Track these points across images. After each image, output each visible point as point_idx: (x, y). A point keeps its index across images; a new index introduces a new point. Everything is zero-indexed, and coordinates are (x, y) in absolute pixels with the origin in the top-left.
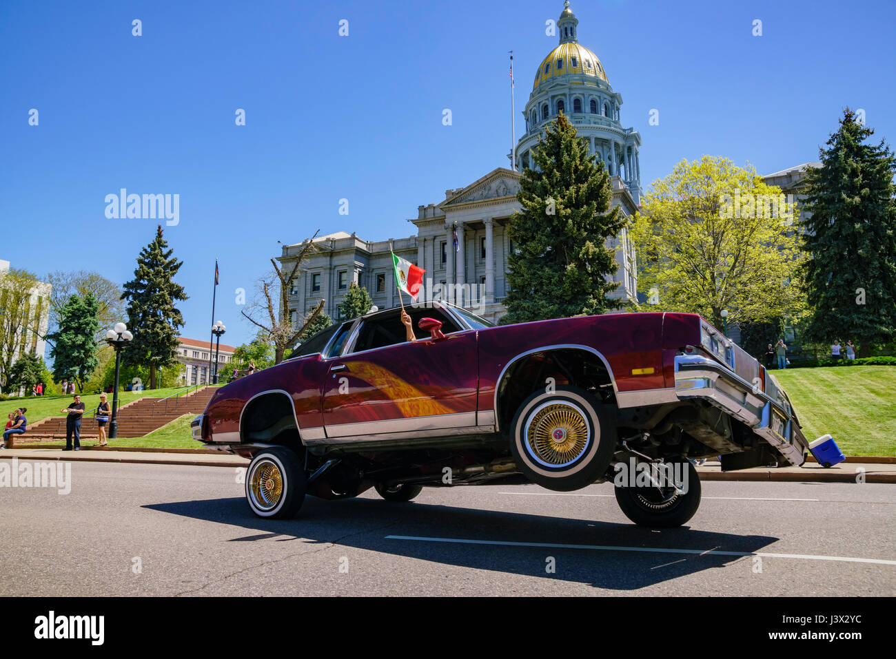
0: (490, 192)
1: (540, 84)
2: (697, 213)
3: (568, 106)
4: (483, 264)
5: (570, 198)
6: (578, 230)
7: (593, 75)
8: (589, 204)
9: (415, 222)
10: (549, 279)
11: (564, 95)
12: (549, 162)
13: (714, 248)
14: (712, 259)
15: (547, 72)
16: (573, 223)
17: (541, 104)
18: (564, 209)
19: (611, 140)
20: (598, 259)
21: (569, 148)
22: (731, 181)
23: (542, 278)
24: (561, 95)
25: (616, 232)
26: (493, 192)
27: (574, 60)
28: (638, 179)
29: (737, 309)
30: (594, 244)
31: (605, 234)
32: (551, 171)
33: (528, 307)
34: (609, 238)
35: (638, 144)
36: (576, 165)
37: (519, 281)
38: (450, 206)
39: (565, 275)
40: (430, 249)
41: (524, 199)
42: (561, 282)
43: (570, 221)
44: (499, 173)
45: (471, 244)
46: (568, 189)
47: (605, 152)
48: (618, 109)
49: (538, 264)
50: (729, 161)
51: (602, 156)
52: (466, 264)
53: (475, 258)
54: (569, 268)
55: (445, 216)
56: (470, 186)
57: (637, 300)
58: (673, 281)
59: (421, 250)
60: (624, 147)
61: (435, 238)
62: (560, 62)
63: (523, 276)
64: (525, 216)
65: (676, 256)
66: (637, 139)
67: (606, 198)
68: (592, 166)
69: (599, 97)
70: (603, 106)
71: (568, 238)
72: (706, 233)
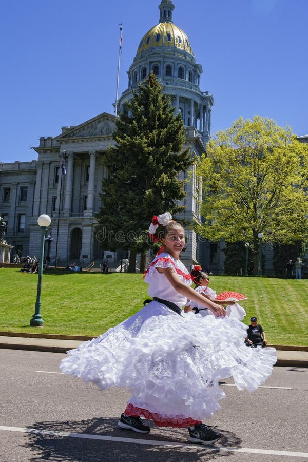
0: (96, 131)
1: (142, 52)
2: (247, 158)
3: (162, 71)
4: (86, 186)
5: (153, 139)
6: (157, 164)
7: (183, 49)
8: (167, 145)
9: (36, 149)
10: (132, 200)
11: (159, 62)
12: (139, 110)
13: (258, 186)
14: (256, 195)
15: (148, 42)
16: (154, 159)
17: (142, 67)
18: (147, 147)
19: (191, 99)
20: (170, 187)
21: (155, 100)
22: (273, 136)
23: (126, 199)
24: (157, 61)
25: (186, 168)
26: (98, 130)
27: (169, 35)
28: (209, 130)
29: (271, 233)
30: (168, 176)
31: (177, 169)
32: (140, 117)
33: (114, 220)
34: (181, 173)
35: (212, 104)
36: (159, 114)
37: (108, 200)
38: (64, 139)
39: (144, 198)
40: (46, 171)
41: (117, 137)
42: (141, 202)
43: (151, 157)
44: (104, 117)
45: (78, 170)
46: (151, 132)
47: (186, 107)
48: (199, 77)
49: (125, 188)
50: (274, 122)
51: (184, 111)
52: (73, 185)
53: (81, 181)
54: (147, 192)
55: (60, 146)
56: (81, 125)
57: (201, 221)
58: (225, 208)
59: (39, 172)
60: (200, 105)
61: (51, 162)
62: (158, 36)
63: (112, 196)
64: (118, 151)
65: (229, 189)
66: (210, 100)
67: (180, 141)
68: (172, 116)
69: (186, 66)
70: (188, 73)
71: (149, 170)
72: (253, 174)
